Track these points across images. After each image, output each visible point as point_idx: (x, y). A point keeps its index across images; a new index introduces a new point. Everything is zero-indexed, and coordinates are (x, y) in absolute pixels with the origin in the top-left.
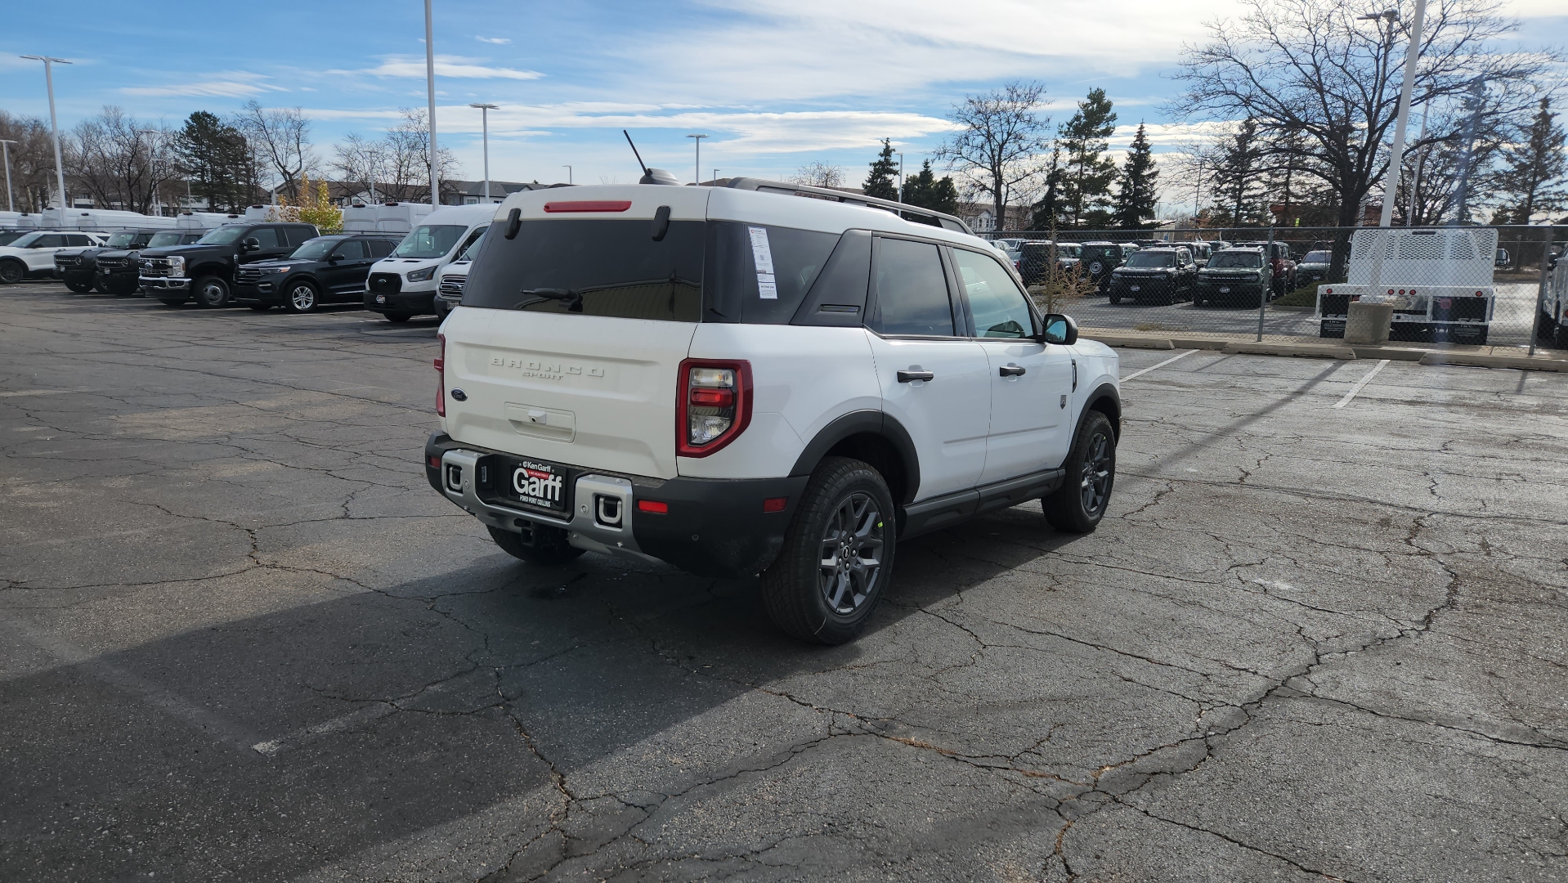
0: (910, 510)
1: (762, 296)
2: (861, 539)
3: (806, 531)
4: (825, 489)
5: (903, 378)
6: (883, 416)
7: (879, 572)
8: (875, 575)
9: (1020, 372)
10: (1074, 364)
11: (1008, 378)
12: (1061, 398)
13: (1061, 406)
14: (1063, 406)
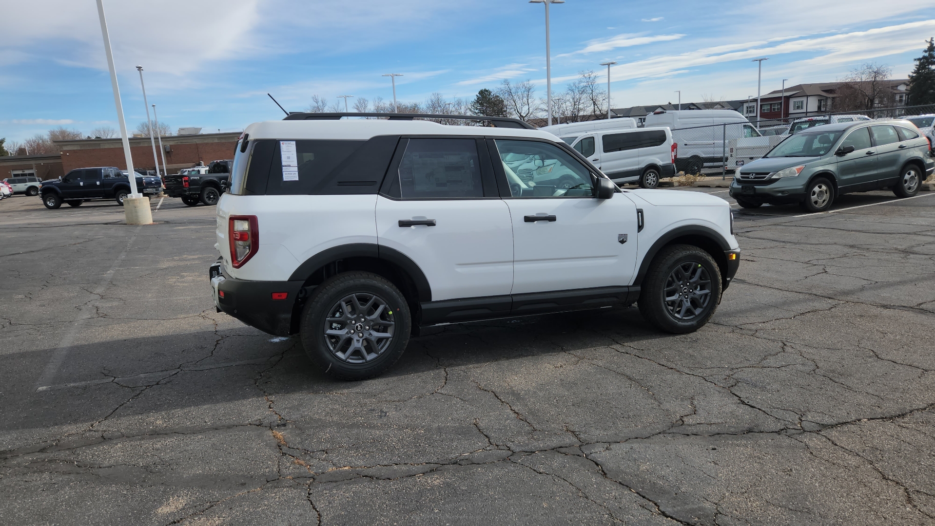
0: (424, 306)
1: (285, 179)
2: (372, 321)
3: (309, 312)
4: (326, 289)
5: (403, 224)
6: (378, 247)
7: (391, 342)
8: (388, 343)
9: (552, 219)
10: (640, 212)
11: (536, 222)
12: (620, 236)
13: (620, 242)
14: (622, 242)
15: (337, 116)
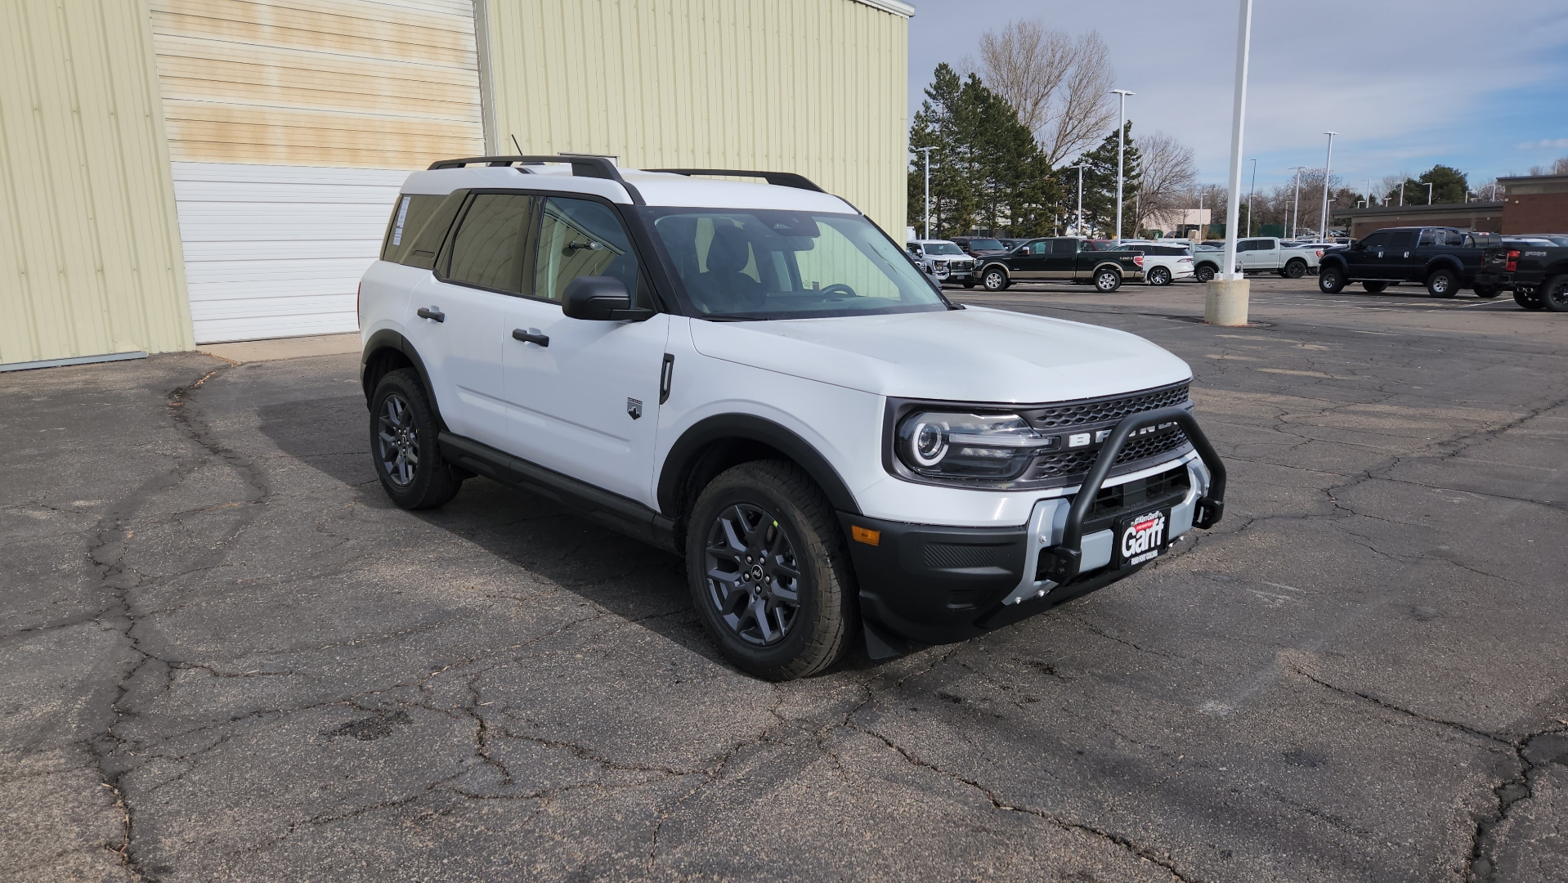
5: (423, 314)
9: (543, 341)
10: (668, 359)
11: (527, 342)
12: (631, 402)
13: (630, 413)
14: (635, 415)
15: (461, 164)
